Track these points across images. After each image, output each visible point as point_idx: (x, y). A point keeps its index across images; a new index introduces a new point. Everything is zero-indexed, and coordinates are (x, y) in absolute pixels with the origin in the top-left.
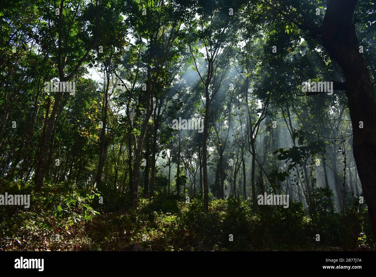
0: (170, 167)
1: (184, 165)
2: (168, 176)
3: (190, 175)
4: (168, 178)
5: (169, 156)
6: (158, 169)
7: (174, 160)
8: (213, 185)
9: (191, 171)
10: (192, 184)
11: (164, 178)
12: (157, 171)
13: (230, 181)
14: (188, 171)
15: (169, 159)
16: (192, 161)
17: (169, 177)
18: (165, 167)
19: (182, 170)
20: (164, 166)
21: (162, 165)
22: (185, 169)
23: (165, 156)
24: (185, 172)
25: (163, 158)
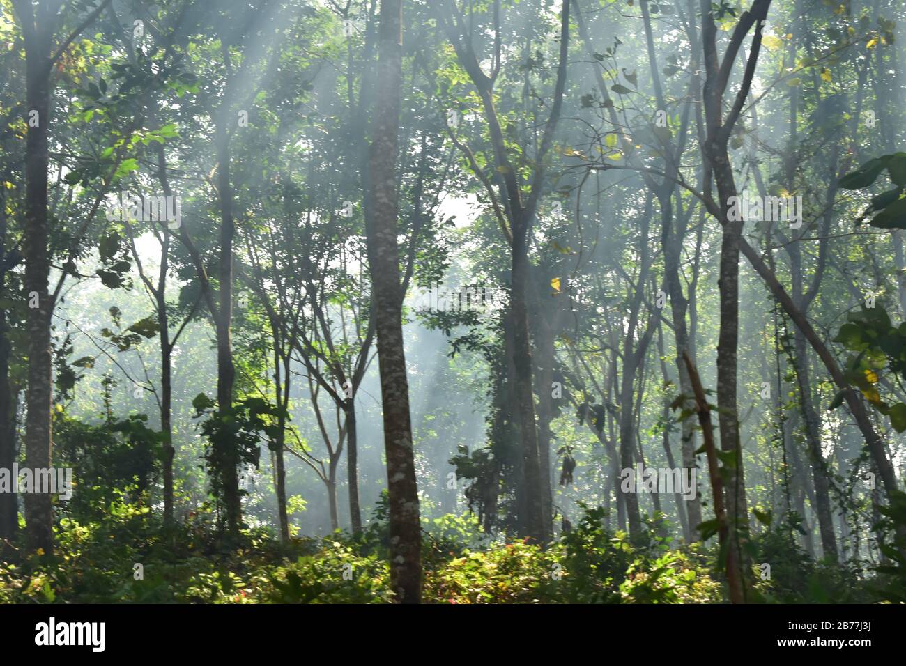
0: (167, 349)
1: (268, 329)
2: (158, 412)
3: (314, 398)
4: (154, 425)
5: (154, 273)
6: (78, 364)
7: (195, 302)
8: (479, 456)
9: (323, 367)
10: (334, 458)
11: (125, 427)
12: (68, 379)
13: (593, 416)
14: (297, 365)
15: (159, 294)
16: (324, 298)
17: (166, 415)
18: (124, 344)
19: (255, 364)
20: (115, 340)
21: (105, 332)
22: (279, 352)
23: (124, 267)
24: (277, 377)
25: (111, 280)
